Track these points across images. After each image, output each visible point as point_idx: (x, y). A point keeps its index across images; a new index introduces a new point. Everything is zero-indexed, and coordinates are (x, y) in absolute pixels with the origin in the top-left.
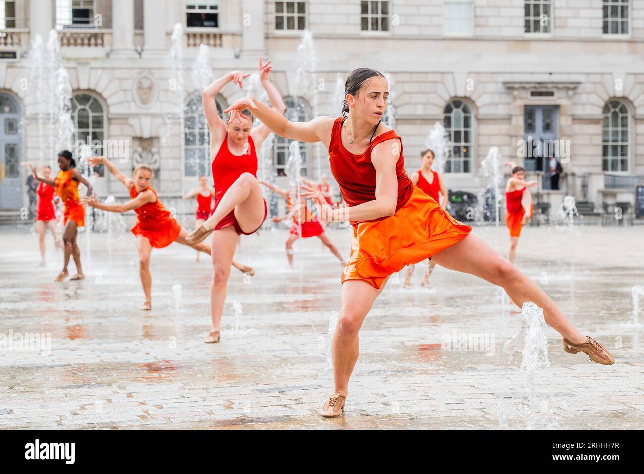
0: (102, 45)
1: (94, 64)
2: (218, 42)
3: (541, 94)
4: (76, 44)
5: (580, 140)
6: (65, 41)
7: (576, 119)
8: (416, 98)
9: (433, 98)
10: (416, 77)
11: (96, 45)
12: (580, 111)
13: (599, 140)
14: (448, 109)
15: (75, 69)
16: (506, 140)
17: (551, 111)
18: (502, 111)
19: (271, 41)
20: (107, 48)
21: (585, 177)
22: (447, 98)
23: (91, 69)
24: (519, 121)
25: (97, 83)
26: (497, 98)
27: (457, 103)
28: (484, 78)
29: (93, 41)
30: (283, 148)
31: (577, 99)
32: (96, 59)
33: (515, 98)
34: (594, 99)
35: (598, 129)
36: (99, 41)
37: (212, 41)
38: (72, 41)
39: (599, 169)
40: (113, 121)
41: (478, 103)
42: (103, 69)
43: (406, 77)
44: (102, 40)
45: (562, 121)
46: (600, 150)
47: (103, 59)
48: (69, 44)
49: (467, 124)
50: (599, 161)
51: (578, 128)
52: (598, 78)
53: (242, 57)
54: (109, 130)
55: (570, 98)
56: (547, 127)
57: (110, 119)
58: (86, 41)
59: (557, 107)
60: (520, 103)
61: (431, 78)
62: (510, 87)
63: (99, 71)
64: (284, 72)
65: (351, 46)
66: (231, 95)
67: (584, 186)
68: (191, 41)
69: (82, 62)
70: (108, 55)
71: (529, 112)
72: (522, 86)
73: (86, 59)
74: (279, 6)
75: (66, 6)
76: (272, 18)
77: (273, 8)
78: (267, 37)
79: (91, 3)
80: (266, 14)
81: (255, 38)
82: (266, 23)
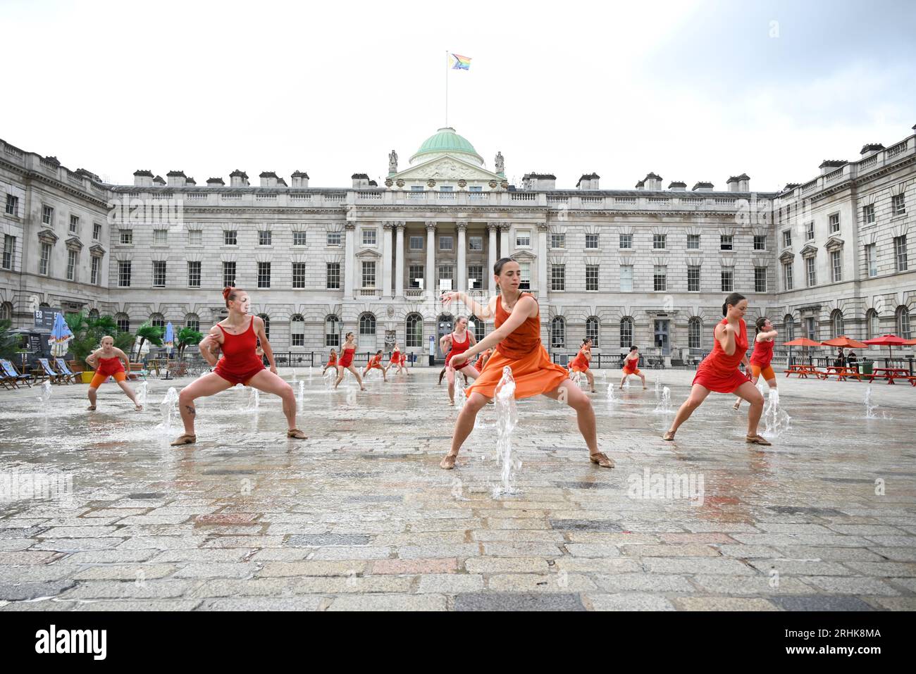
0: (484, 296)
3: (661, 315)
5: (679, 335)
7: (677, 326)
8: (608, 317)
9: (616, 317)
10: (609, 308)
11: (482, 296)
12: (678, 322)
13: (687, 334)
14: (622, 321)
16: (647, 334)
17: (666, 323)
18: (645, 322)
19: (550, 294)
21: (681, 350)
22: (622, 317)
24: (653, 326)
26: (643, 317)
27: (626, 319)
28: (637, 309)
29: (481, 294)
31: (677, 318)
33: (650, 317)
34: (685, 317)
35: (687, 330)
36: (483, 294)
39: (687, 347)
40: (488, 325)
41: (635, 319)
43: (605, 309)
44: (485, 294)
45: (671, 326)
46: (687, 339)
49: (630, 327)
50: (687, 343)
51: (677, 329)
52: (686, 309)
54: (486, 328)
55: (674, 317)
56: (665, 329)
58: (479, 294)
59: (669, 320)
60: (652, 319)
61: (616, 309)
62: (648, 312)
65: (583, 296)
67: (681, 354)
71: (657, 323)
72: (654, 312)
74: (553, 281)
75: (472, 281)
76: (551, 285)
77: (551, 281)
78: (548, 293)
79: (481, 280)
80: (548, 283)
81: (543, 293)
82: (548, 287)
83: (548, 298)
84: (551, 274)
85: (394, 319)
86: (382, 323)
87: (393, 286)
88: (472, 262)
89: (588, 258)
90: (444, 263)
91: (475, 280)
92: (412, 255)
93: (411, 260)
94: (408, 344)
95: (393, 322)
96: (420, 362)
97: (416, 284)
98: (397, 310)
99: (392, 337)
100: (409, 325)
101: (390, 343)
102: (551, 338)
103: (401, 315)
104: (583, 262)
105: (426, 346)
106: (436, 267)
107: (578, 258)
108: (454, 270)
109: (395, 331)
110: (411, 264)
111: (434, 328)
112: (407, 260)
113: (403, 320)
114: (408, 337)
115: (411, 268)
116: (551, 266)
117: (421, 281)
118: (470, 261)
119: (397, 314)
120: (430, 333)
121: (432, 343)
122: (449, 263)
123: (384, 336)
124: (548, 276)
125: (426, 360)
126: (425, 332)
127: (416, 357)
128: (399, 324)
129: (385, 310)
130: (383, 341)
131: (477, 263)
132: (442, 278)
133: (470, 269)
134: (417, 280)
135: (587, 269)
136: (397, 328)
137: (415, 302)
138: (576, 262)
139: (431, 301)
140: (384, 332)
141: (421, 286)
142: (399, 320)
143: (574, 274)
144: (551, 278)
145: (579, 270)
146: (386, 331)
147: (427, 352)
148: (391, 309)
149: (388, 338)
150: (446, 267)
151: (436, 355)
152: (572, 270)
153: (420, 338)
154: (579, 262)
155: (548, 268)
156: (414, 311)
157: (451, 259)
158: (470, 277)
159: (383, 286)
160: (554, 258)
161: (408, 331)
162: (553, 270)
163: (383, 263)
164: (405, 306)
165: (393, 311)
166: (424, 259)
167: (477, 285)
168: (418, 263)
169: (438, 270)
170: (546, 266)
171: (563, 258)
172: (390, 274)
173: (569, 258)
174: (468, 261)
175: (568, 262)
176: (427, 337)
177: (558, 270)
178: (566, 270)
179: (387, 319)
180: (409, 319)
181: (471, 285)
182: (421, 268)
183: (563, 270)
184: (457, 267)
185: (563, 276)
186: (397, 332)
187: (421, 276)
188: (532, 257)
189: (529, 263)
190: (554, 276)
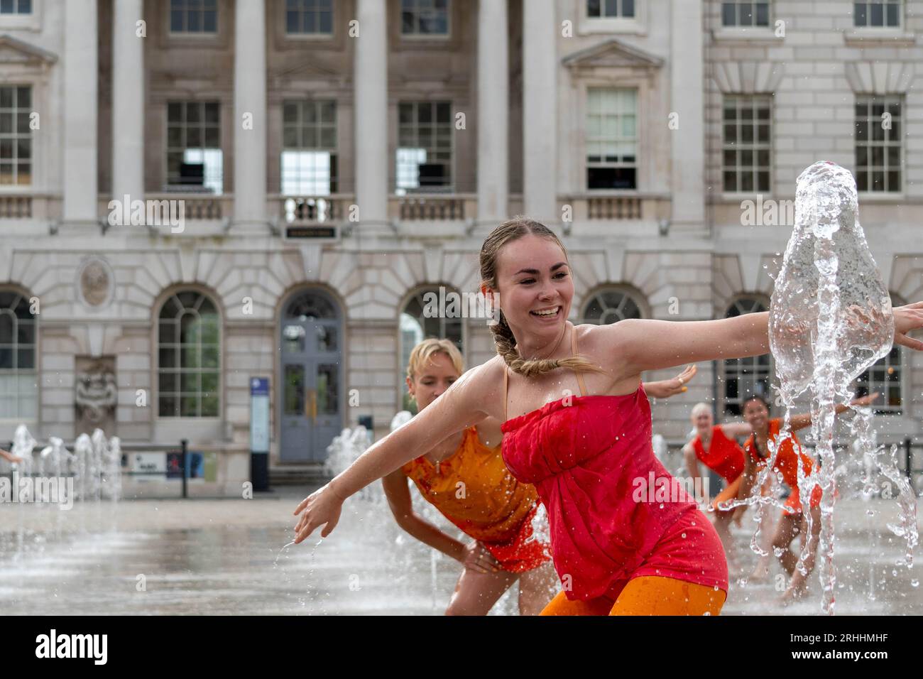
0: (462, 217)
1: (450, 246)
2: (635, 210)
4: (422, 217)
6: (407, 212)
11: (452, 217)
15: (421, 253)
19: (717, 210)
20: (469, 221)
23: (445, 253)
25: (453, 274)
29: (447, 212)
30: (735, 372)
32: (452, 238)
36: (457, 211)
37: (625, 211)
38: (417, 212)
40: (476, 331)
42: (462, 252)
44: (462, 209)
47: (461, 238)
48: (412, 217)
53: (672, 234)
54: (469, 343)
57: (471, 328)
58: (438, 211)
63: (456, 257)
64: (737, 257)
66: (654, 292)
68: (594, 211)
69: (430, 243)
70: (469, 232)
73: (437, 238)
74: (729, 156)
75: (411, 160)
76: (719, 174)
77: (719, 158)
78: (710, 202)
79: (447, 156)
80: (709, 166)
81: (689, 205)
82: (709, 182)
83: (710, 222)
84: (719, 129)
85: (108, 312)
86: (61, 329)
87: (105, 184)
88: (410, 85)
89: (864, 69)
90: (299, 88)
91: (420, 156)
92: (175, 59)
93: (170, 77)
94: (166, 408)
95: (105, 324)
96: (212, 478)
97: (194, 174)
98: (117, 276)
99: (103, 382)
100: (166, 333)
101: (94, 404)
102: (722, 379)
103: (134, 294)
104: (843, 83)
105: (235, 414)
106: (270, 103)
107: (823, 68)
108: (341, 115)
109: (112, 358)
110: (174, 95)
111: (265, 346)
112: (156, 77)
113: (143, 314)
114: (166, 382)
115: (174, 110)
116: (718, 99)
117: (211, 160)
118: (405, 80)
119: (120, 292)
120: (249, 363)
121: (262, 403)
122: (320, 88)
123: (69, 379)
124: (709, 137)
125: (238, 470)
126: (233, 362)
127: (197, 459)
128: (128, 329)
129: (72, 275)
130: (67, 398)
131: (434, 90)
132: (293, 145)
133: (403, 110)
134: (192, 156)
135: (861, 110)
136: (124, 345)
137: (189, 244)
138: (816, 84)
139: (255, 238)
140: (69, 362)
141: (213, 181)
142: (126, 313)
143: (808, 129)
144: (720, 144)
145: (826, 114)
146: (79, 358)
147: (239, 441)
148: (95, 275)
149: (87, 384)
150: (310, 103)
151: (274, 450)
152: (802, 114)
153: (210, 382)
154: (828, 84)
155: (709, 107)
156: (188, 277)
157: (328, 72)
158: (404, 144)
159: (61, 181)
160: (733, 68)
161: (165, 357)
162: (730, 114)
163: (62, 92)
164: (153, 258)
165: (103, 281)
166: (225, 72)
167: (431, 174)
168: (200, 89)
169: (278, 114)
170: (698, 100)
171: (764, 69)
172: (91, 134)
173: (793, 68)
174: (395, 79)
175: (786, 84)
176: (240, 379)
177: (747, 114)
178: (779, 114)
179: (80, 311)
180: (167, 311)
181: (407, 176)
182: (213, 108)
183: (765, 114)
184: (351, 104)
185: (765, 135)
186: (123, 363)
187: (212, 139)
188: (647, 66)
189: (634, 90)
190: (730, 134)
